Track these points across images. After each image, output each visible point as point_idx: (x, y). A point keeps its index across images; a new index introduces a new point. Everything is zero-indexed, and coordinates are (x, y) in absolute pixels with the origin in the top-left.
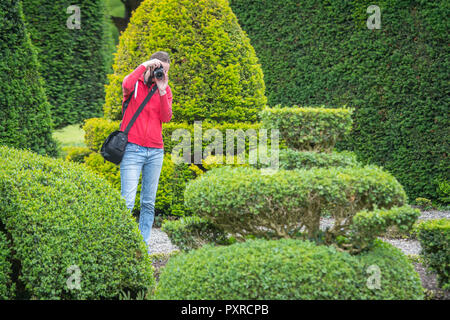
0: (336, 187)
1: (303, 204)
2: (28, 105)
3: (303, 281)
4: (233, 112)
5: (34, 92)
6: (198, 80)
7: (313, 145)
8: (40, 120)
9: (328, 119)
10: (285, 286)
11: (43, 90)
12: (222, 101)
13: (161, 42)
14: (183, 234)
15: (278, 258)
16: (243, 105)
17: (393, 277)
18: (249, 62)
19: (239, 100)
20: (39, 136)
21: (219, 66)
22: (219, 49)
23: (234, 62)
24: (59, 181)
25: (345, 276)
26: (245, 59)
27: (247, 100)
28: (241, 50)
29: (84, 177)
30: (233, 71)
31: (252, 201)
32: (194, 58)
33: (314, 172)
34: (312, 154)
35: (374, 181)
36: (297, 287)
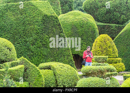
0: (103, 69)
1: (98, 71)
2: (68, 56)
3: (97, 84)
4: (111, 56)
5: (69, 54)
6: (105, 51)
7: (101, 62)
8: (70, 58)
9: (103, 58)
10: (94, 84)
11: (71, 53)
12: (109, 55)
13: (99, 45)
14: (81, 76)
15: (93, 80)
16: (113, 55)
17: (113, 83)
18: (114, 48)
19: (112, 54)
20: (70, 61)
21: (108, 49)
22: (109, 46)
23: (111, 48)
24: (64, 68)
25: (104, 83)
26: (113, 48)
27: (114, 54)
28: (113, 46)
29: (69, 67)
30: (111, 50)
31: (90, 71)
32: (104, 47)
33: (100, 66)
34: (100, 64)
35: (109, 68)
36: (96, 85)
